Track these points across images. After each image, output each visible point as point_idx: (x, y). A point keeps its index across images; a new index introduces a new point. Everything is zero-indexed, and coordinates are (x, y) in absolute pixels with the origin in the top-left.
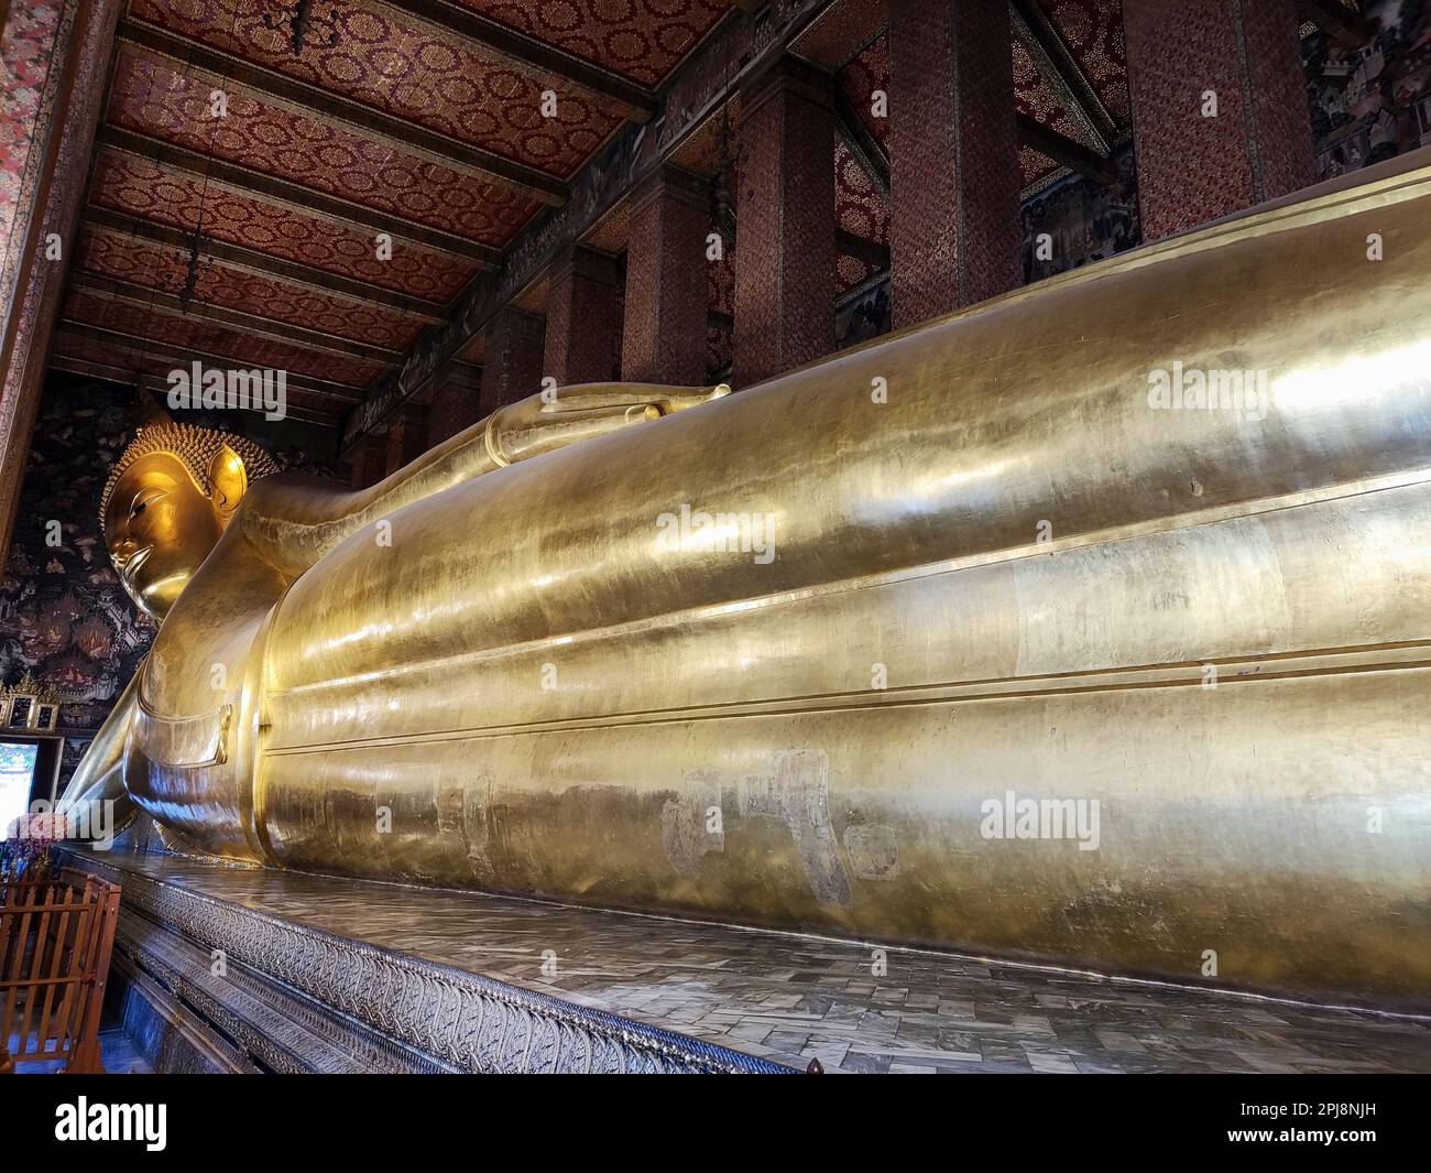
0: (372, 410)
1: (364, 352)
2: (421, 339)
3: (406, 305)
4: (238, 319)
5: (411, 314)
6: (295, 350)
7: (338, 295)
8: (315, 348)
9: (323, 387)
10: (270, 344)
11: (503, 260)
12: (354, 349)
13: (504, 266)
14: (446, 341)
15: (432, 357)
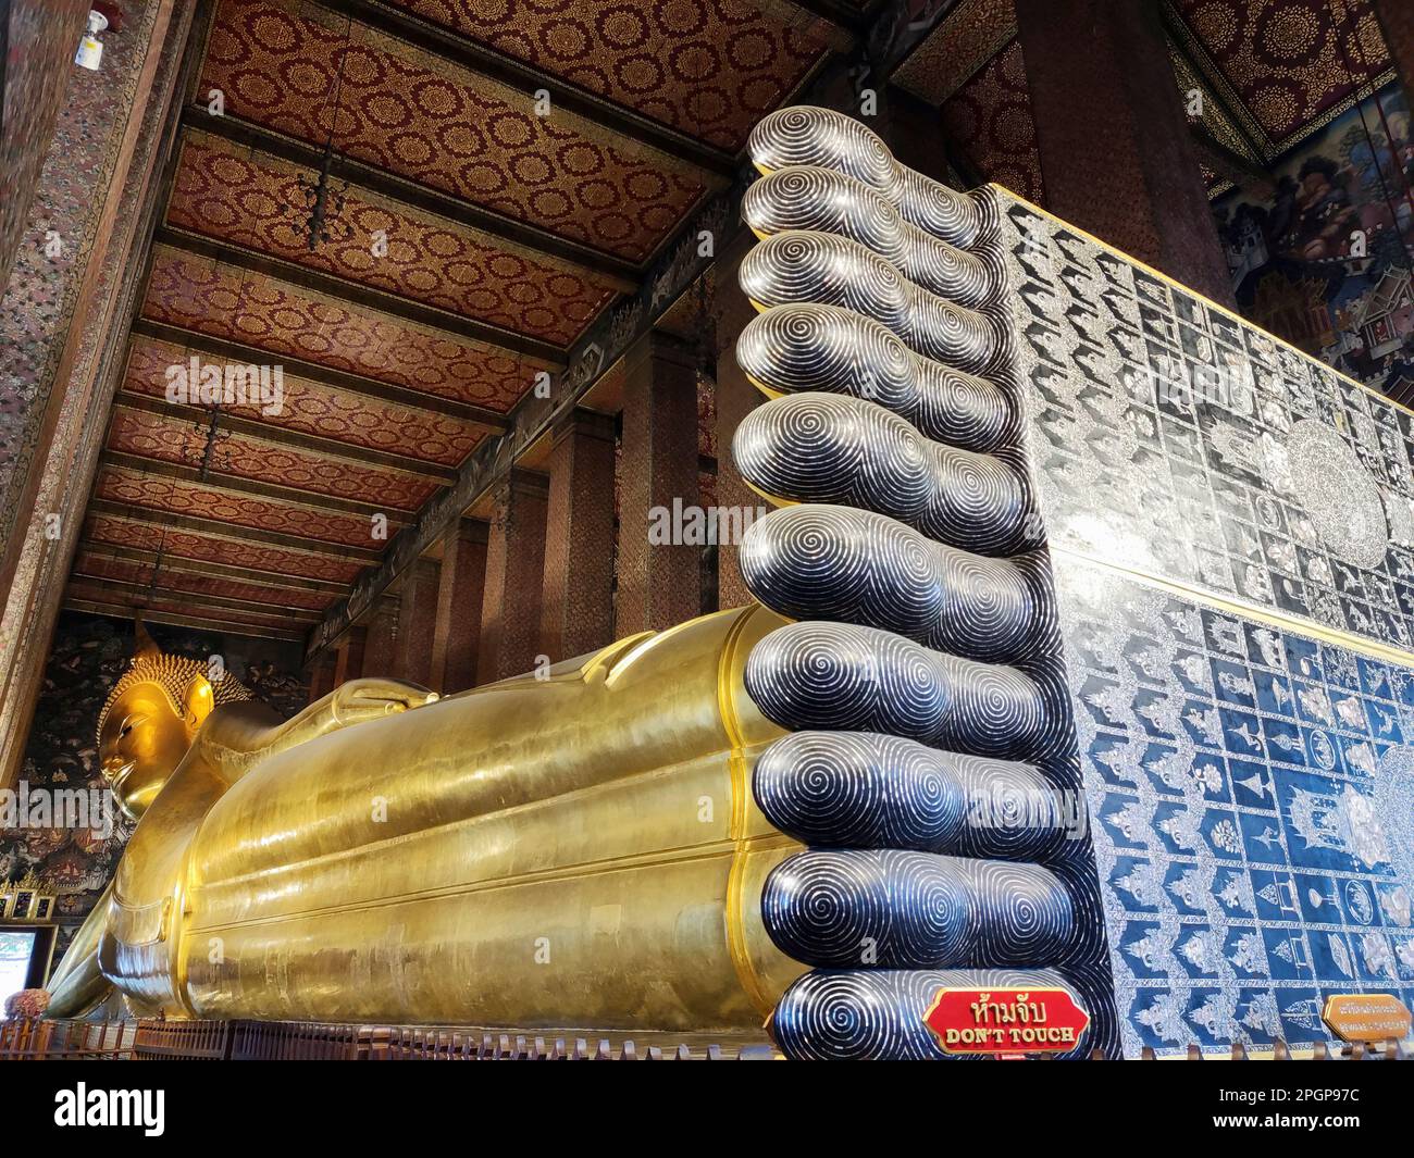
0: (327, 629)
1: (318, 586)
2: (361, 577)
3: (347, 553)
4: (214, 569)
5: (351, 559)
6: (261, 588)
7: (291, 550)
8: (277, 586)
9: (288, 613)
10: (241, 585)
11: (418, 520)
12: (310, 585)
13: (418, 524)
14: (379, 579)
15: (370, 590)
